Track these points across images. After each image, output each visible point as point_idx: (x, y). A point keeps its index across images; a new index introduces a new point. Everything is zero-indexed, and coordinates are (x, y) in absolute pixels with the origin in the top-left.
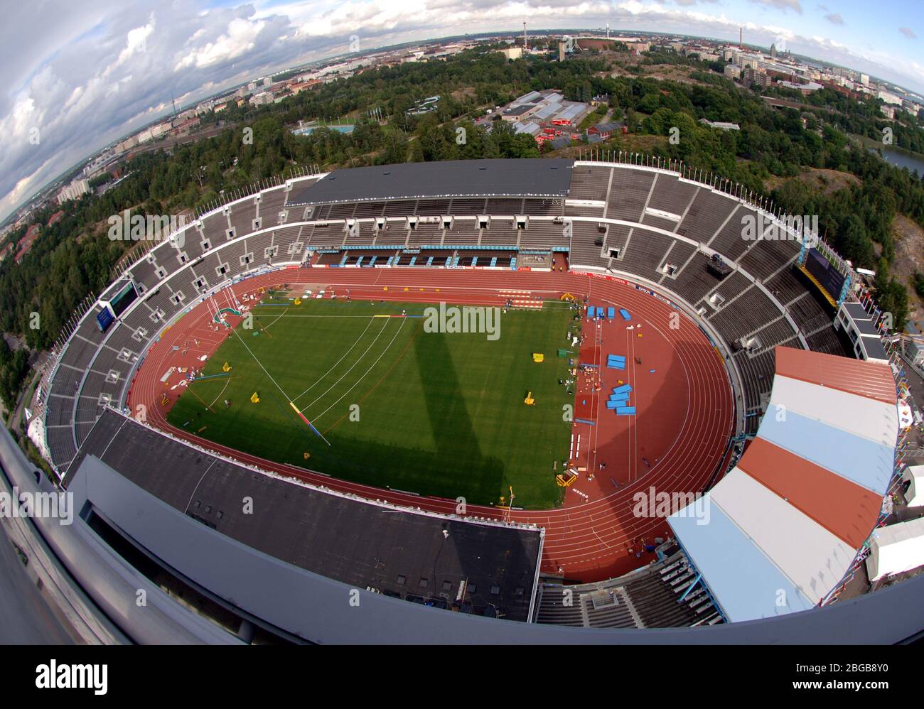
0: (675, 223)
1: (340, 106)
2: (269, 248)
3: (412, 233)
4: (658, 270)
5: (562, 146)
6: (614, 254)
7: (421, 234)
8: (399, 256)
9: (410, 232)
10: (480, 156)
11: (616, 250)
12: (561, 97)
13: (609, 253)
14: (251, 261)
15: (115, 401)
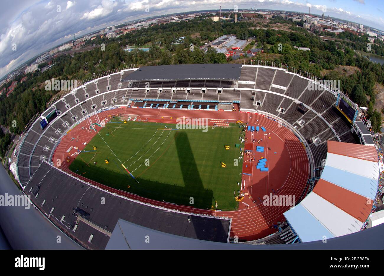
0: (284, 91)
1: (144, 40)
2: (114, 99)
3: (174, 95)
4: (277, 110)
5: (237, 59)
6: (259, 104)
7: (177, 95)
8: (168, 104)
9: (173, 94)
10: (202, 62)
11: (259, 102)
12: (235, 38)
13: (257, 104)
14: (106, 104)
15: (47, 159)
